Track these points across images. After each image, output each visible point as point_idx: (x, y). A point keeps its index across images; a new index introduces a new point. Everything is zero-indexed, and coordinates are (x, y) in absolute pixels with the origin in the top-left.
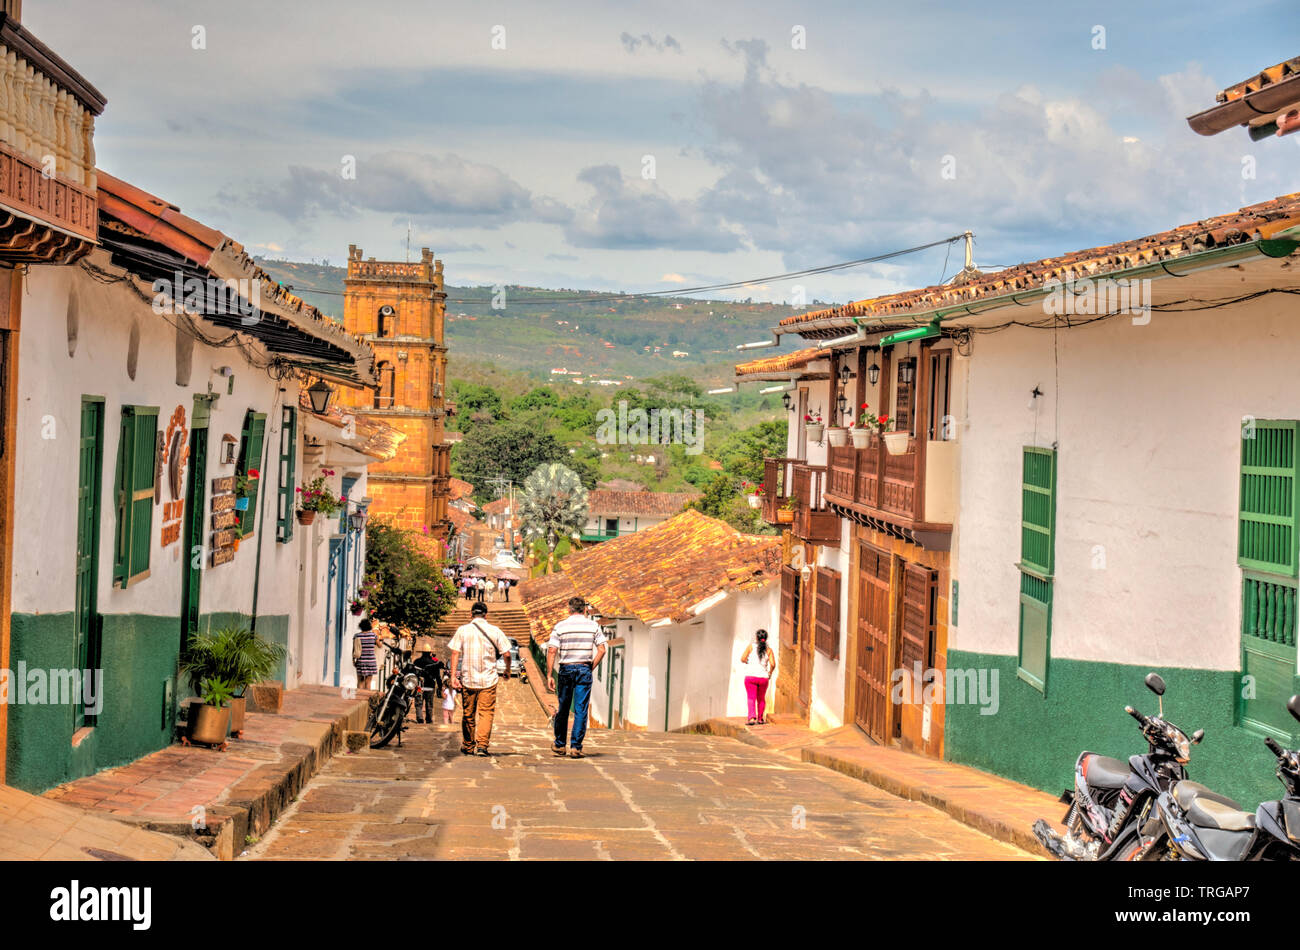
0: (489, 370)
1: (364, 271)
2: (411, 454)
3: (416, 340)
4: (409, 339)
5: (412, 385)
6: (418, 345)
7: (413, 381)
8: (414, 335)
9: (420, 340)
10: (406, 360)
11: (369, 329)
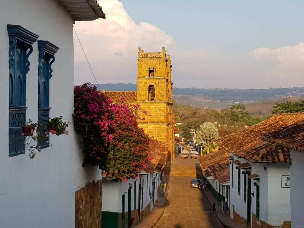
0: (188, 106)
1: (144, 56)
2: (161, 115)
4: (159, 78)
5: (160, 93)
7: (161, 91)
9: (162, 77)
10: (159, 85)
11: (146, 75)
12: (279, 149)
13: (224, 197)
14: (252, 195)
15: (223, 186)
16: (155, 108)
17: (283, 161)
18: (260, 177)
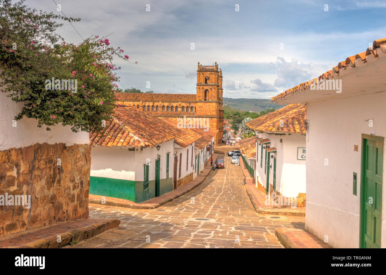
1: (202, 68)
2: (213, 111)
3: (214, 84)
4: (212, 84)
5: (213, 95)
6: (214, 85)
7: (213, 94)
8: (213, 83)
9: (215, 84)
10: (212, 89)
11: (203, 82)
12: (295, 121)
13: (253, 170)
14: (270, 167)
15: (252, 161)
16: (209, 106)
17: (299, 132)
18: (277, 150)
